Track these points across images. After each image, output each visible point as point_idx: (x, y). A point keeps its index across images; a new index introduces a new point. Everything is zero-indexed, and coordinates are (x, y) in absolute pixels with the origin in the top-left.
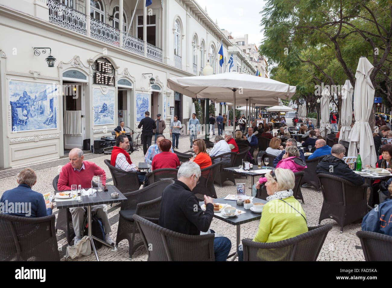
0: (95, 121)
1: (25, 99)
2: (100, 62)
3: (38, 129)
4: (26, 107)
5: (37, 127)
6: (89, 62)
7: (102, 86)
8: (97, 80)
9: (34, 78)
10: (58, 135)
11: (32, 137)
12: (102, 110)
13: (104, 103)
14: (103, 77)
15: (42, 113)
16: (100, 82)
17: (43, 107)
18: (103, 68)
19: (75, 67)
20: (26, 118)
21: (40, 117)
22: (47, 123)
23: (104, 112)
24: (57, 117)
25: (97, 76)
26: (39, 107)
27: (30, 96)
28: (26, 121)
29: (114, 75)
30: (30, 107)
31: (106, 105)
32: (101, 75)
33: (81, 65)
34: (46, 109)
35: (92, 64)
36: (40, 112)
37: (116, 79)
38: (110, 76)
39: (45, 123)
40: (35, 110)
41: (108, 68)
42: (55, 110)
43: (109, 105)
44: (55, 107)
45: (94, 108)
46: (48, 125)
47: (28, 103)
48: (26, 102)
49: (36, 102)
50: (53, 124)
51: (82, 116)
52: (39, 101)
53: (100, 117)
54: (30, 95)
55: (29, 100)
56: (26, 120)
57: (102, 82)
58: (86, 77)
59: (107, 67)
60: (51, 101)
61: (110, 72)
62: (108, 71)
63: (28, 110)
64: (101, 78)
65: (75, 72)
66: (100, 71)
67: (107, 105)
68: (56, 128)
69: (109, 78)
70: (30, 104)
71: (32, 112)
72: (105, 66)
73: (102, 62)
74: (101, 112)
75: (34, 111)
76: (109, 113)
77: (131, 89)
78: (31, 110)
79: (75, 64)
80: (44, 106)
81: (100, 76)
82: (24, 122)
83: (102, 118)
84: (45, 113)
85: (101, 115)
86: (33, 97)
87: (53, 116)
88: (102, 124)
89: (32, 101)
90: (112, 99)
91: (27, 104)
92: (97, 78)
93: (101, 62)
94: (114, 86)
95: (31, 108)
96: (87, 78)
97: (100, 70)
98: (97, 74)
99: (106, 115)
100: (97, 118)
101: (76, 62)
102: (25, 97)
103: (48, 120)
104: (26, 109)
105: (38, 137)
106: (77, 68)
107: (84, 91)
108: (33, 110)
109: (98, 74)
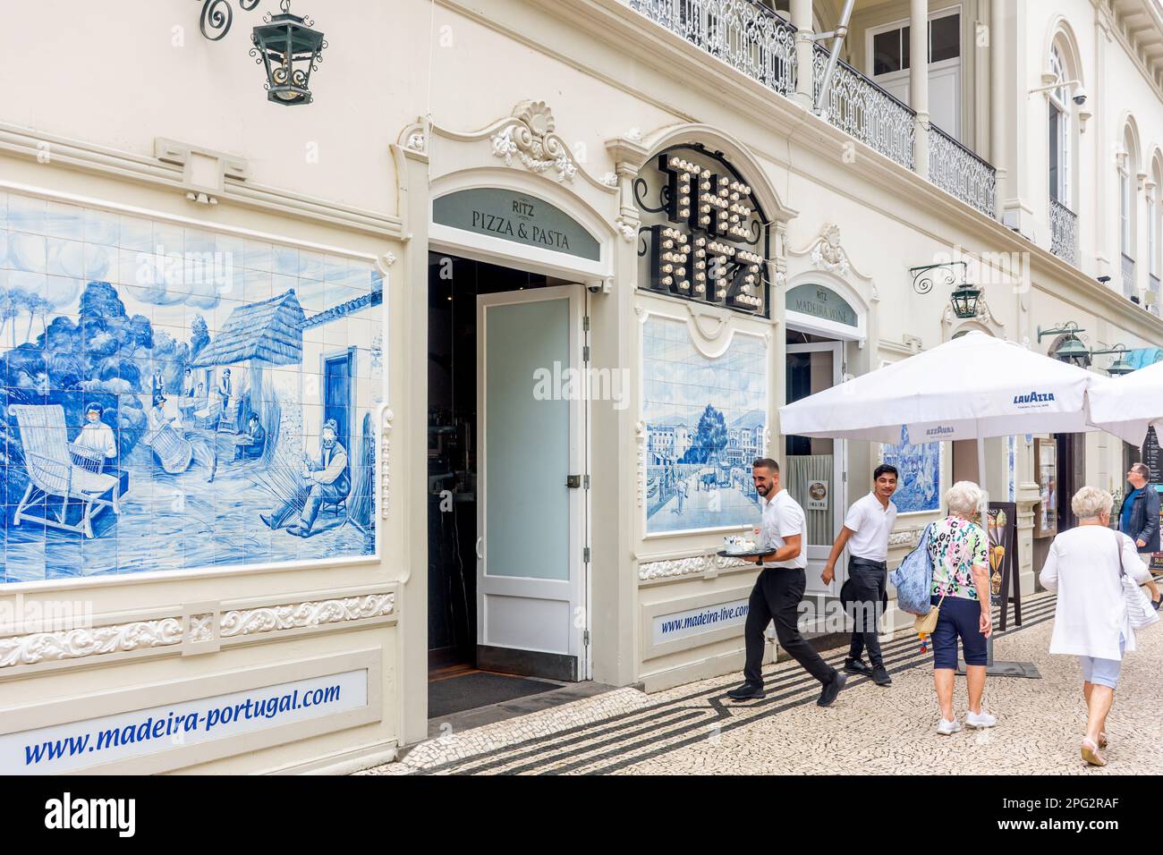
0: (651, 512)
1: (101, 339)
2: (682, 164)
3: (217, 562)
4: (113, 399)
5: (212, 548)
6: (618, 154)
7: (699, 308)
8: (668, 268)
9: (191, 198)
10: (383, 604)
11: (157, 628)
12: (693, 449)
13: (709, 409)
14: (701, 253)
15: (256, 449)
16: (685, 285)
17: (263, 411)
18: (705, 203)
19: (522, 168)
20: (109, 482)
21: (233, 478)
22: (294, 519)
23: (704, 461)
24: (377, 478)
25: (669, 244)
26: (232, 404)
27: (147, 325)
28: (103, 503)
29: (767, 256)
30: (146, 400)
31: (720, 418)
32: (690, 241)
33: (561, 163)
34: (287, 425)
35: (633, 170)
36: (237, 440)
37: (776, 278)
38: (741, 255)
39: (276, 522)
40: (189, 426)
41: (734, 208)
42: (366, 430)
43: (739, 422)
44: (368, 415)
45: (645, 434)
46: (306, 533)
47: (130, 373)
48: (112, 362)
49: (202, 371)
50: (347, 531)
51: (572, 483)
52: (232, 367)
53: (681, 485)
54: (153, 320)
55: (142, 352)
56: (107, 495)
57: (699, 282)
58: (598, 245)
59: (724, 204)
60: (337, 371)
61: (740, 232)
62: (731, 224)
63: (125, 423)
64: (691, 258)
65: (524, 204)
66: (682, 220)
67: (725, 421)
68: (370, 558)
69: (738, 267)
70: (146, 382)
71: (166, 438)
72: (714, 191)
73: (696, 170)
74: (691, 456)
75: (187, 436)
76: (735, 463)
77: (854, 344)
78: (153, 424)
79: (519, 148)
80: (274, 404)
81: (687, 249)
82: (89, 515)
83: (692, 493)
84: (284, 454)
85: (692, 477)
86: (174, 328)
87: (347, 470)
88: (696, 524)
89: (169, 358)
90: (753, 387)
91: (115, 380)
92: (668, 256)
93: (689, 167)
94: (767, 316)
95: (152, 412)
96: (606, 249)
97: (685, 213)
98: (667, 233)
99: (721, 478)
100: (664, 488)
101: (528, 135)
102: (101, 324)
103: (302, 503)
104: (110, 419)
105: (208, 625)
106: (534, 175)
107: (586, 328)
108: (176, 425)
109: (674, 233)
